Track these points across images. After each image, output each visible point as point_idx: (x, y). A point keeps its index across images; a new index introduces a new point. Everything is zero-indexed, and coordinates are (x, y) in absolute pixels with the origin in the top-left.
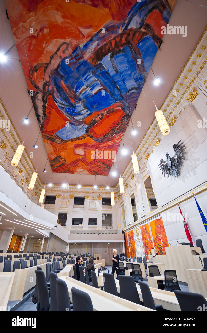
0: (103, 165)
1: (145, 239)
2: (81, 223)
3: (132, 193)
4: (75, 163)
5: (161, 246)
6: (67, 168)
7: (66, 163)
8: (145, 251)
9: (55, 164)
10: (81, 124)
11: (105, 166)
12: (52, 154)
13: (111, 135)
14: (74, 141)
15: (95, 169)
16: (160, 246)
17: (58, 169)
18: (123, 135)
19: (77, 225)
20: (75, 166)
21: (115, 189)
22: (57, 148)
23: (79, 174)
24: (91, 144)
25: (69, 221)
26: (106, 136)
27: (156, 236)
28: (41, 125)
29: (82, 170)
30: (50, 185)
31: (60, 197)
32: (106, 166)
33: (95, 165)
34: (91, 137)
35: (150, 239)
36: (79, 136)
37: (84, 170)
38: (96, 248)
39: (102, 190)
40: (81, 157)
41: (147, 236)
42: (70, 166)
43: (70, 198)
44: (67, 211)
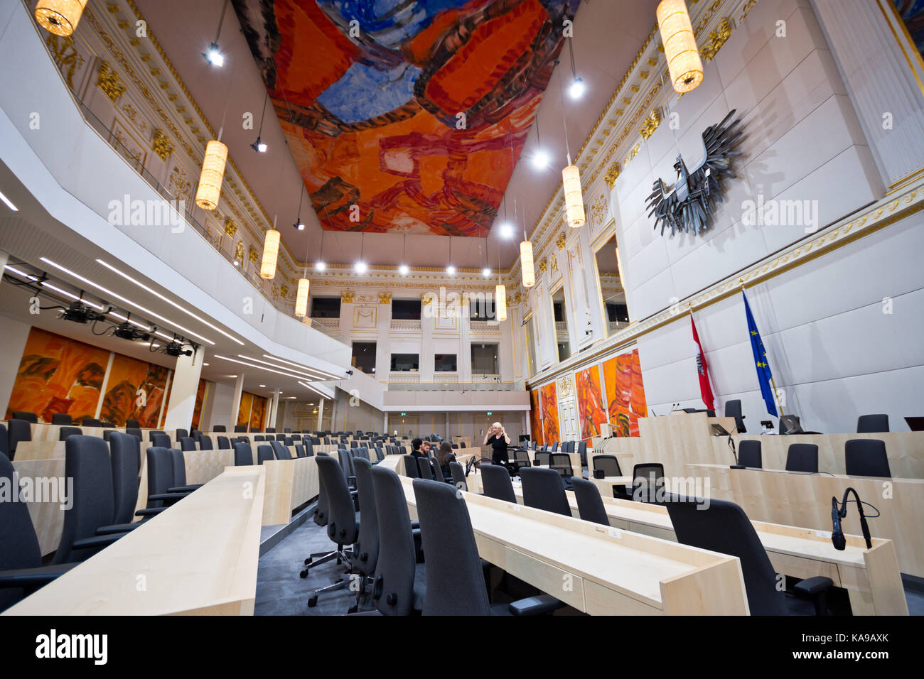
0: (471, 205)
1: (587, 401)
2: (416, 367)
3: (559, 285)
4: (387, 198)
5: (629, 417)
6: (364, 215)
7: (359, 200)
8: (584, 429)
9: (328, 204)
10: (399, 64)
11: (478, 209)
12: (313, 172)
13: (498, 101)
14: (377, 126)
15: (447, 218)
16: (623, 418)
17: (338, 219)
18: (539, 100)
19: (404, 370)
20: (387, 210)
21: (507, 275)
22: (328, 151)
23: (401, 233)
24: (435, 135)
25: (383, 359)
26: (481, 105)
27: (615, 396)
28: (265, 72)
29: (410, 220)
30: (321, 267)
31: (353, 299)
32: (481, 208)
33: (448, 206)
34: (433, 111)
35: (598, 403)
36: (395, 108)
37: (417, 221)
38: (457, 423)
39: (471, 279)
40: (405, 179)
41: (593, 396)
42: (372, 208)
43: (379, 302)
44: (375, 335)
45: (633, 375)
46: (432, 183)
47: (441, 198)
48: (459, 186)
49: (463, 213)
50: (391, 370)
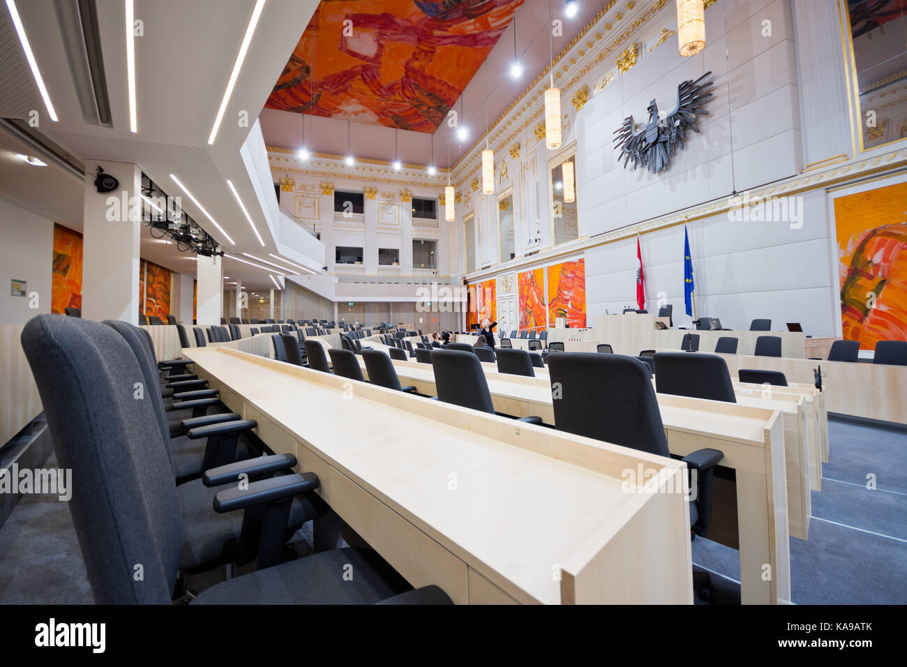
0: (427, 100)
1: (528, 297)
2: (360, 260)
3: (508, 193)
4: (338, 82)
6: (311, 95)
7: (307, 80)
8: (522, 319)
11: (431, 104)
16: (563, 313)
17: (278, 96)
19: (348, 263)
20: (336, 93)
23: (347, 119)
27: (556, 294)
29: (360, 108)
31: (293, 187)
32: (435, 103)
33: (403, 98)
35: (539, 299)
37: (366, 109)
40: (365, 62)
41: (534, 293)
42: (321, 89)
43: (321, 193)
44: (318, 227)
45: (576, 279)
46: (392, 72)
47: (399, 88)
48: (419, 78)
49: (416, 107)
50: (337, 262)
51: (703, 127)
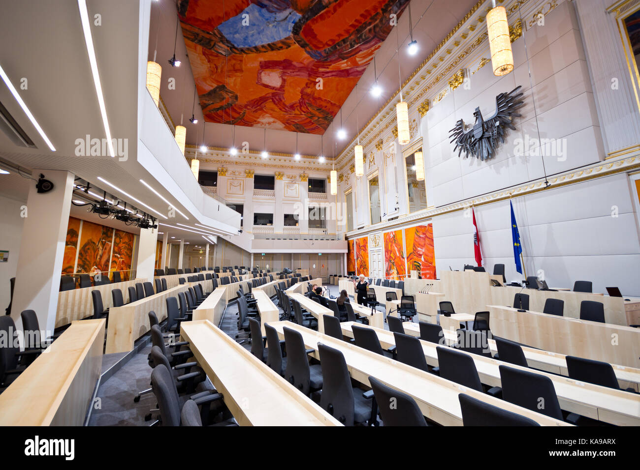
0: (317, 113)
1: (391, 251)
3: (375, 174)
4: (257, 104)
5: (421, 264)
6: (239, 113)
7: (237, 102)
9: (213, 103)
11: (320, 116)
12: (205, 79)
13: (351, 44)
14: (260, 52)
15: (299, 120)
16: (417, 264)
17: (217, 115)
18: (379, 47)
20: (255, 111)
22: (220, 66)
23: (264, 128)
24: (302, 63)
26: (339, 46)
27: (412, 250)
29: (272, 120)
31: (226, 173)
32: (323, 115)
33: (301, 112)
34: (303, 46)
35: (399, 253)
36: (276, 40)
37: (276, 120)
39: (310, 163)
40: (274, 91)
41: (396, 249)
42: (245, 109)
43: (245, 176)
44: (242, 200)
45: (426, 239)
46: (292, 96)
47: (297, 106)
48: (311, 99)
49: (310, 117)
50: (254, 224)
51: (518, 126)
